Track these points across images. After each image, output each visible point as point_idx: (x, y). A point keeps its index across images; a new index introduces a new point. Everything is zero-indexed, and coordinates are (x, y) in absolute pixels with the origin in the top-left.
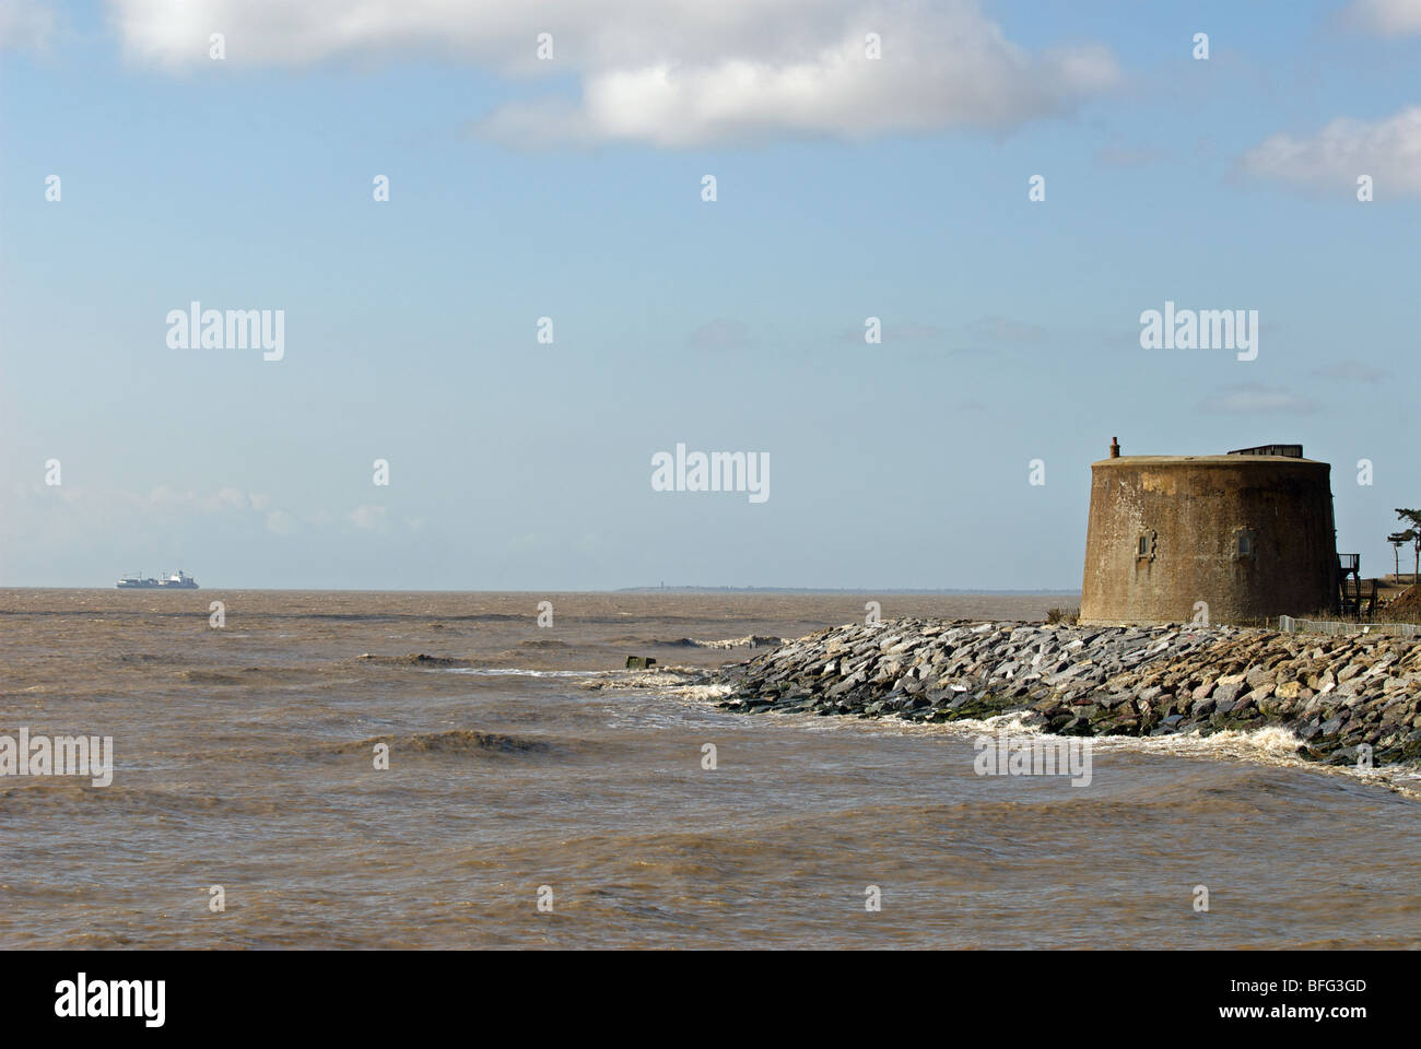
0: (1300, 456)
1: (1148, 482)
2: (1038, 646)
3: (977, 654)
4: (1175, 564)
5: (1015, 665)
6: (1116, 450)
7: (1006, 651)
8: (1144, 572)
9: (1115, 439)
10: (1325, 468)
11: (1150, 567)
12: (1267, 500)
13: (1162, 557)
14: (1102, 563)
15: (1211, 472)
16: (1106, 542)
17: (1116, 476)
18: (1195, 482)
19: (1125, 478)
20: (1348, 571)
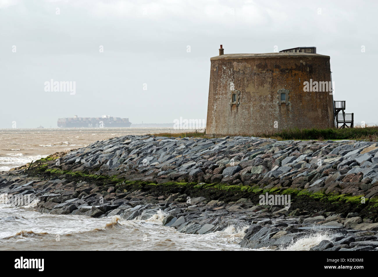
1: (236, 67)
2: (167, 148)
3: (141, 153)
5: (152, 158)
6: (222, 51)
7: (152, 151)
8: (234, 111)
9: (221, 46)
10: (327, 59)
11: (237, 109)
12: (295, 75)
13: (243, 104)
14: (215, 108)
15: (267, 61)
16: (217, 97)
17: (221, 64)
18: (259, 66)
19: (225, 65)
20: (339, 110)
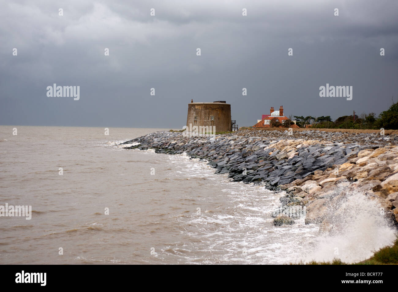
0: (225, 103)
1: (196, 107)
4: (201, 122)
6: (192, 102)
8: (195, 123)
10: (230, 106)
12: (217, 110)
13: (198, 120)
14: (189, 121)
15: (207, 105)
16: (190, 118)
17: (191, 106)
18: (204, 107)
19: (193, 106)
20: (233, 124)
